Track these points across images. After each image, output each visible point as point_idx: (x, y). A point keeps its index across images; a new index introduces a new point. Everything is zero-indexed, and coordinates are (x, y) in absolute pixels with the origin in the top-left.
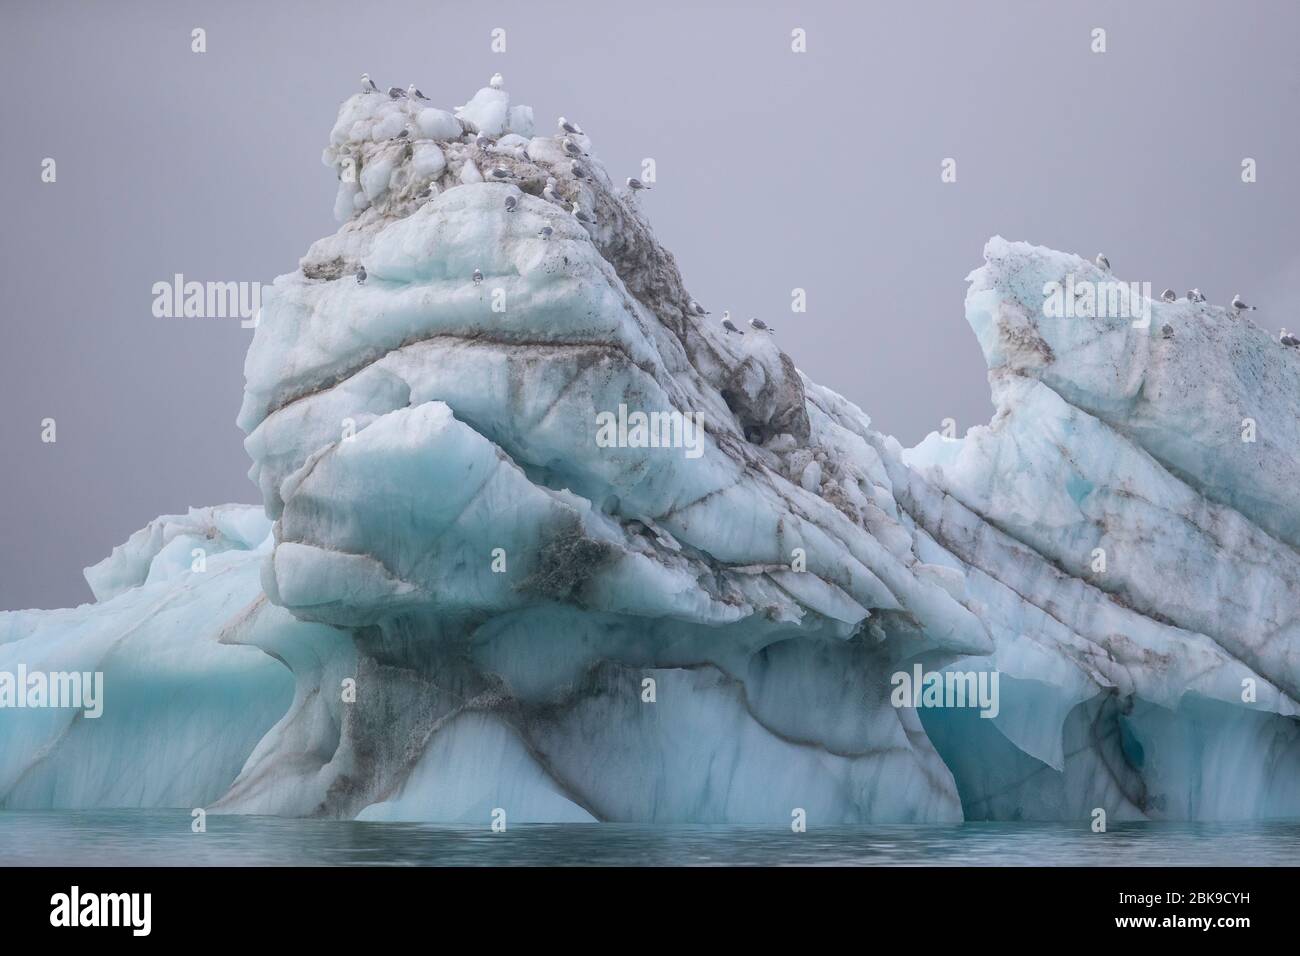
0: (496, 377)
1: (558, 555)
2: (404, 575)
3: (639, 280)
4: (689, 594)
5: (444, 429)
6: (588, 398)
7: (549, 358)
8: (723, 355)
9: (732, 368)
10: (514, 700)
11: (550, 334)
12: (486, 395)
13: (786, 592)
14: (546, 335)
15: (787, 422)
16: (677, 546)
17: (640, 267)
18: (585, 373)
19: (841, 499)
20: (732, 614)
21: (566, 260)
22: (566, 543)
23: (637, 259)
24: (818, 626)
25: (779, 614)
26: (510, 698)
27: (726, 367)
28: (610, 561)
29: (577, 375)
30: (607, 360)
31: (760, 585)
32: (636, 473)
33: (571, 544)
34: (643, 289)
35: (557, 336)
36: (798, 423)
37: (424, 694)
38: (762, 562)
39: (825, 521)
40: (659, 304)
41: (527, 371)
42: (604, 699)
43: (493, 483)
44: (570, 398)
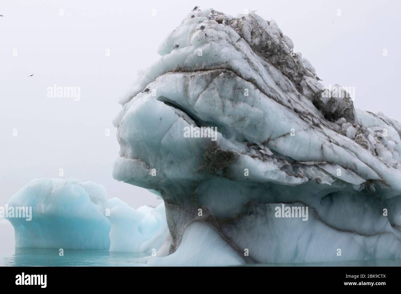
0: (178, 84)
1: (210, 156)
2: (153, 166)
3: (274, 59)
4: (274, 172)
5: (146, 103)
6: (216, 90)
7: (200, 75)
8: (313, 88)
9: (316, 92)
10: (214, 217)
11: (203, 66)
12: (175, 91)
13: (326, 173)
14: (202, 67)
15: (343, 113)
16: (270, 153)
17: (274, 54)
18: (214, 80)
19: (361, 140)
20: (297, 181)
21: (206, 35)
22: (212, 151)
23: (273, 51)
24: (345, 186)
25: (320, 181)
26: (212, 216)
27: (314, 92)
28: (234, 159)
29: (211, 81)
30: (222, 73)
31: (313, 170)
32: (242, 122)
33: (214, 151)
34: (276, 62)
35: (206, 67)
36: (348, 114)
37: (182, 215)
38: (315, 161)
39: (347, 146)
40: (283, 68)
41: (191, 80)
42: (253, 216)
43: (174, 126)
44: (208, 90)
